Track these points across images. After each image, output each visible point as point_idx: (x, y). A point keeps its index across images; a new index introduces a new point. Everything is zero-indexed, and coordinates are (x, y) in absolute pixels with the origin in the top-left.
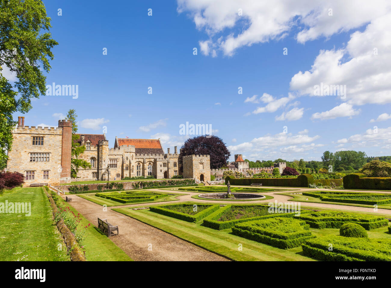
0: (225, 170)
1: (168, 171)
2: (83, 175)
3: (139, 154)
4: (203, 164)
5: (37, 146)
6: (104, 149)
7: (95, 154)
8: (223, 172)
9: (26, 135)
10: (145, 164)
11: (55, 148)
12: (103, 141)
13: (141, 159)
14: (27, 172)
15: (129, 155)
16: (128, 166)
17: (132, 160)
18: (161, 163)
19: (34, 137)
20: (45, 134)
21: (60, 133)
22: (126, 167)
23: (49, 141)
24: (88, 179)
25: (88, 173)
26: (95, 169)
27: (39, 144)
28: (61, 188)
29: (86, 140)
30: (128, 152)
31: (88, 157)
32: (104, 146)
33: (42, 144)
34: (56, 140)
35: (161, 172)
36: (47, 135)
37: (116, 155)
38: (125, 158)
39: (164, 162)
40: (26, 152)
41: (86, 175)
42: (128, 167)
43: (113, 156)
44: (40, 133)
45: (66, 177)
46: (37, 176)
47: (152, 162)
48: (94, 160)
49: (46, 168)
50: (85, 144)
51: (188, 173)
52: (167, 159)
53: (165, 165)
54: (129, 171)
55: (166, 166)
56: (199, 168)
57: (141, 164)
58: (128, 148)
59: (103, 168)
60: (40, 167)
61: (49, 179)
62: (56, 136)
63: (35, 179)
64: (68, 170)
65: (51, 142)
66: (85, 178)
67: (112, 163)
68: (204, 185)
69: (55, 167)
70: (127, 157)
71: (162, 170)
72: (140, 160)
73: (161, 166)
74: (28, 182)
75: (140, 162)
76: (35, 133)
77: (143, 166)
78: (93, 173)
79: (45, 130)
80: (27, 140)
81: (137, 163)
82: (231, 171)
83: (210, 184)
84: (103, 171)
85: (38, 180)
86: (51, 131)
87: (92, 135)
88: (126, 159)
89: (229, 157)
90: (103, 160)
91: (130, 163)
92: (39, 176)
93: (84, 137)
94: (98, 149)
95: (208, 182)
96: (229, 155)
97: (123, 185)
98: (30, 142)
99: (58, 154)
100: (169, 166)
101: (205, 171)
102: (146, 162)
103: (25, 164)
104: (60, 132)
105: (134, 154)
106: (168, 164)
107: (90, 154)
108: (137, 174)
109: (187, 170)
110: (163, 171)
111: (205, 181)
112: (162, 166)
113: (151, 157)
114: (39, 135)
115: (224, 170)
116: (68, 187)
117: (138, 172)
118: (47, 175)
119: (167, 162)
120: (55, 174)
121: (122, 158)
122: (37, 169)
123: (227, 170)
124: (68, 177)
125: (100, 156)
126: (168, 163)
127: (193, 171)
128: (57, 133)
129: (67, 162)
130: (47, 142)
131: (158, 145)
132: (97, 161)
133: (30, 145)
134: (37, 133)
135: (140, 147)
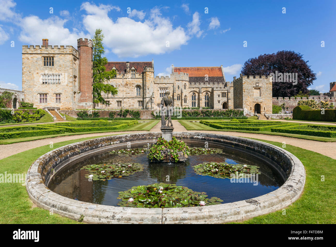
0: (302, 98)
1: (228, 102)
2: (129, 103)
3: (194, 83)
4: (260, 89)
5: (48, 68)
6: (148, 75)
7: (140, 82)
8: (297, 101)
9: (37, 55)
10: (200, 94)
11: (65, 70)
12: (146, 68)
13: (197, 88)
14: (40, 95)
15: (181, 84)
16: (180, 95)
17: (185, 88)
18: (219, 93)
19: (45, 58)
20: (55, 53)
21: (70, 52)
22: (178, 97)
23: (59, 61)
24: (134, 107)
25: (133, 101)
26: (141, 97)
27: (50, 65)
28: (69, 113)
29: (130, 67)
30: (179, 81)
31: (133, 85)
32: (147, 73)
33: (53, 65)
34: (66, 60)
35: (219, 102)
36: (57, 55)
37: (166, 84)
38: (176, 86)
39: (223, 91)
40: (38, 73)
41: (132, 104)
42: (179, 97)
43: (164, 84)
44: (50, 53)
45: (86, 103)
46: (50, 99)
47: (209, 92)
48: (139, 89)
49: (58, 91)
50: (130, 71)
51: (238, 101)
52: (226, 88)
53: (224, 95)
54: (180, 101)
55: (226, 97)
56: (253, 95)
57: (197, 94)
58: (179, 76)
59: (147, 96)
60: (52, 90)
61: (61, 103)
62: (66, 55)
63: (48, 102)
64: (86, 94)
65: (61, 62)
66: (131, 107)
67: (162, 92)
68: (258, 119)
69: (66, 90)
70: (178, 86)
71: (221, 100)
72: (195, 89)
73: (219, 97)
74: (41, 106)
75: (195, 92)
76: (45, 53)
77: (199, 96)
78: (139, 101)
79: (55, 49)
80: (38, 61)
81: (192, 93)
82: (312, 101)
83: (268, 119)
84: (147, 100)
85: (50, 103)
86: (60, 50)
87: (140, 63)
88: (177, 89)
89: (313, 81)
90: (147, 88)
91: (182, 93)
92: (52, 100)
93: (129, 64)
94: (143, 76)
95: (266, 115)
96: (314, 79)
97: (140, 114)
98: (41, 62)
99: (69, 75)
100: (229, 96)
101: (264, 99)
102: (202, 92)
103: (38, 86)
104: (70, 50)
105: (188, 83)
106: (228, 94)
107: (135, 82)
108: (192, 104)
109: (237, 99)
110: (222, 102)
111: (262, 113)
112: (221, 96)
113: (208, 86)
114: (49, 55)
115: (299, 99)
116: (77, 113)
117: (193, 103)
118: (60, 99)
119: (226, 91)
120: (67, 98)
121: (173, 87)
122: (49, 92)
123: (305, 99)
124: (87, 103)
125: (144, 84)
126: (228, 92)
127: (242, 99)
128: (66, 52)
129: (86, 86)
130: (57, 62)
131: (219, 73)
132: (142, 89)
133: (42, 66)
134: (47, 53)
135: (198, 76)
